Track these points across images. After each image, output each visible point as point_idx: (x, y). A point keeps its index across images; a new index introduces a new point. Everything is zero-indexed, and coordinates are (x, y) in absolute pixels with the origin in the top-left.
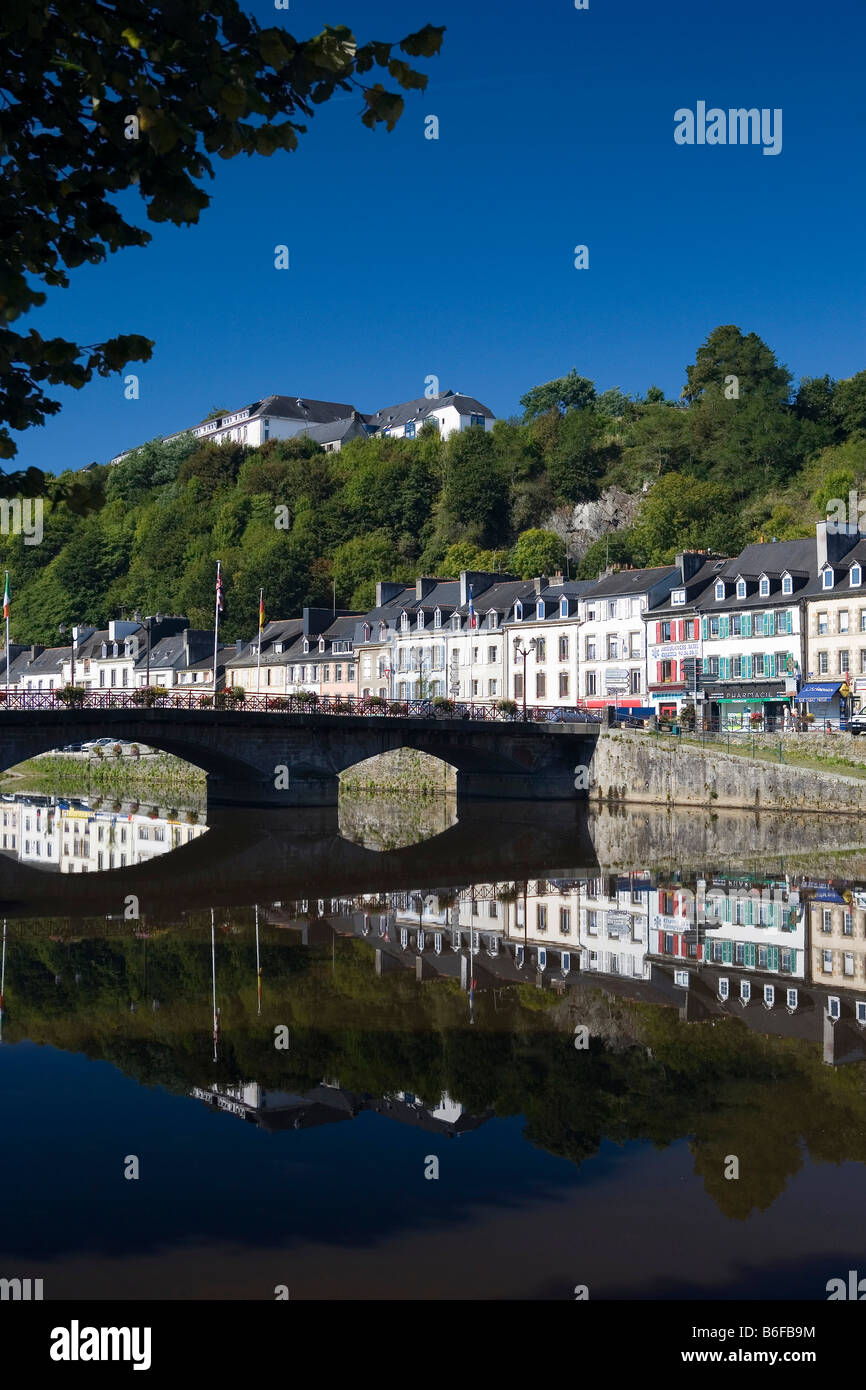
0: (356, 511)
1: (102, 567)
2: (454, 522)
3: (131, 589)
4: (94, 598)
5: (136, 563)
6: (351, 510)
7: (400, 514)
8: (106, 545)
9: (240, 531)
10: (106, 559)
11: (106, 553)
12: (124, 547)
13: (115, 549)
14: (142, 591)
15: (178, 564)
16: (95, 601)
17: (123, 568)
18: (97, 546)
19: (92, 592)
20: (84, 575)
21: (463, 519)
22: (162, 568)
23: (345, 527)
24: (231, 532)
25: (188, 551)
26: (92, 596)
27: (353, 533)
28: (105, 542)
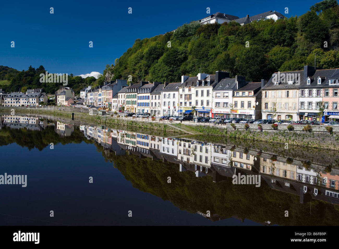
0: (268, 40)
1: (178, 59)
2: (309, 42)
3: (190, 65)
4: (176, 68)
5: (190, 57)
6: (267, 39)
7: (284, 41)
8: (179, 52)
9: (227, 46)
10: (179, 56)
11: (179, 55)
12: (185, 53)
13: (182, 53)
14: (194, 66)
15: (207, 57)
16: (176, 69)
17: (186, 58)
18: (176, 52)
19: (175, 66)
20: (173, 61)
21: (313, 41)
22: (200, 58)
23: (265, 45)
24: (224, 47)
25: (210, 53)
26: (175, 68)
27: (267, 47)
28: (179, 51)
